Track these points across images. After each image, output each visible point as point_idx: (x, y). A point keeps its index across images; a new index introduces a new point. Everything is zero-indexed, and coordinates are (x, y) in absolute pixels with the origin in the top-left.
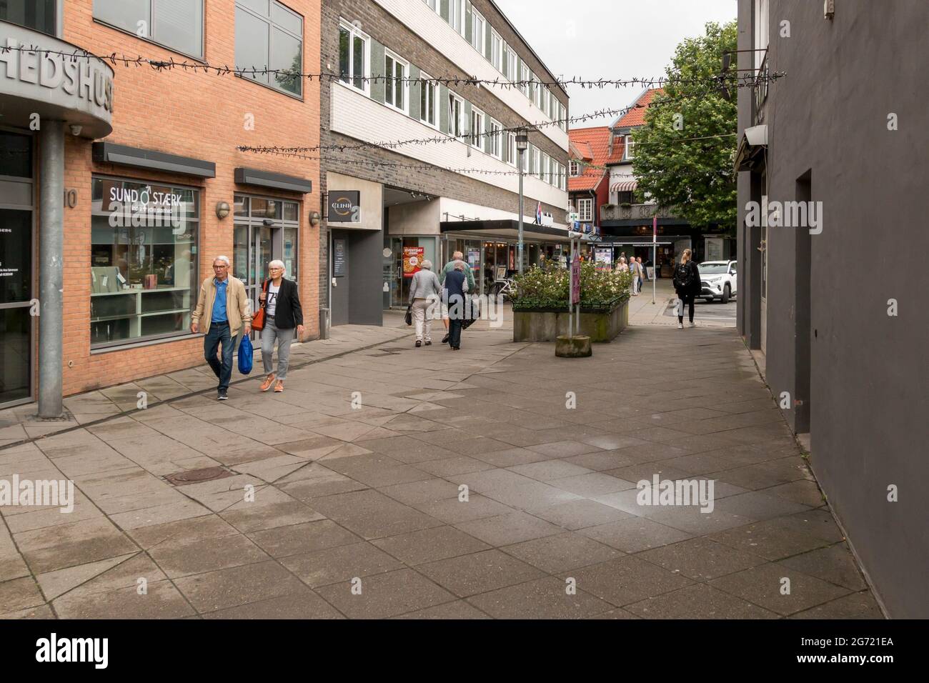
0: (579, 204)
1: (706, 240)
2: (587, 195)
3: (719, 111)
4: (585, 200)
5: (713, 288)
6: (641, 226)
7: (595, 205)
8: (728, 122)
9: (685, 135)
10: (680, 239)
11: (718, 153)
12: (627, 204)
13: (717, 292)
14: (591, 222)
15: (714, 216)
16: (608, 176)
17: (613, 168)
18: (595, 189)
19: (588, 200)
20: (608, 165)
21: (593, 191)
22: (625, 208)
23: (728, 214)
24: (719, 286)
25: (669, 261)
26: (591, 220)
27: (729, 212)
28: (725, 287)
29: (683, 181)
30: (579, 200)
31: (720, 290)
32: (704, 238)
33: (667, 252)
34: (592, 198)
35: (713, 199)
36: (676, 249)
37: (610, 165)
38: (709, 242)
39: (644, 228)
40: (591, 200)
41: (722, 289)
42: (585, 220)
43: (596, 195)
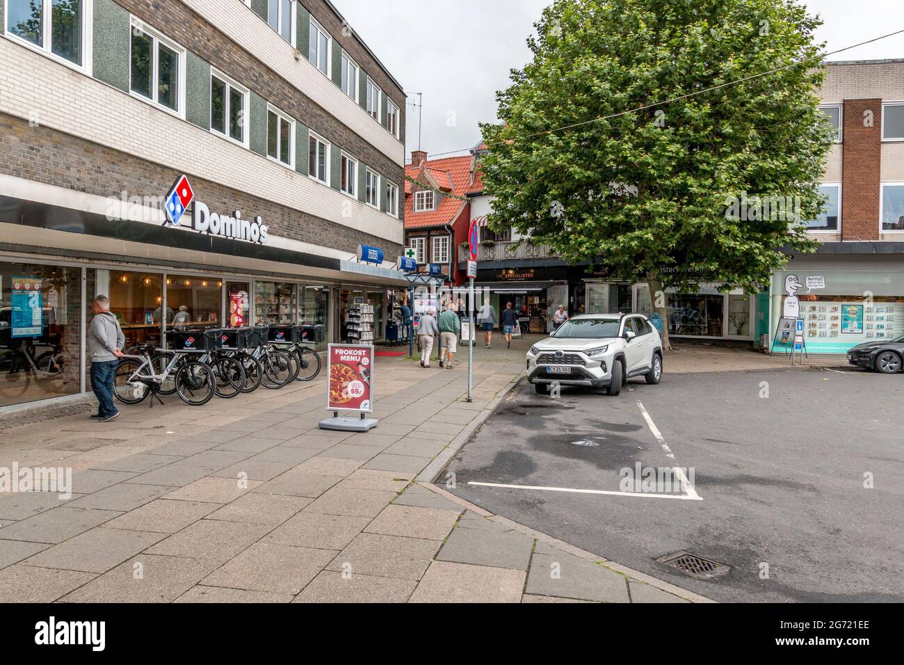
0: (434, 243)
1: (587, 286)
2: (443, 232)
3: (602, 78)
4: (441, 238)
5: (592, 366)
6: (507, 269)
7: (452, 243)
8: (618, 95)
9: (553, 123)
10: (552, 284)
11: (602, 148)
12: (489, 241)
13: (598, 373)
14: (448, 264)
15: (597, 245)
16: (468, 207)
17: (475, 199)
18: (452, 224)
19: (444, 237)
20: (468, 195)
21: (449, 227)
22: (486, 246)
23: (618, 243)
24: (603, 363)
25: (540, 311)
26: (447, 262)
27: (621, 238)
28: (614, 363)
29: (551, 192)
30: (434, 238)
31: (605, 370)
32: (584, 284)
33: (537, 301)
34: (449, 235)
35: (597, 221)
36: (549, 298)
37: (471, 196)
38: (591, 290)
39: (511, 272)
40: (447, 237)
41: (609, 368)
42: (441, 261)
43: (453, 232)
